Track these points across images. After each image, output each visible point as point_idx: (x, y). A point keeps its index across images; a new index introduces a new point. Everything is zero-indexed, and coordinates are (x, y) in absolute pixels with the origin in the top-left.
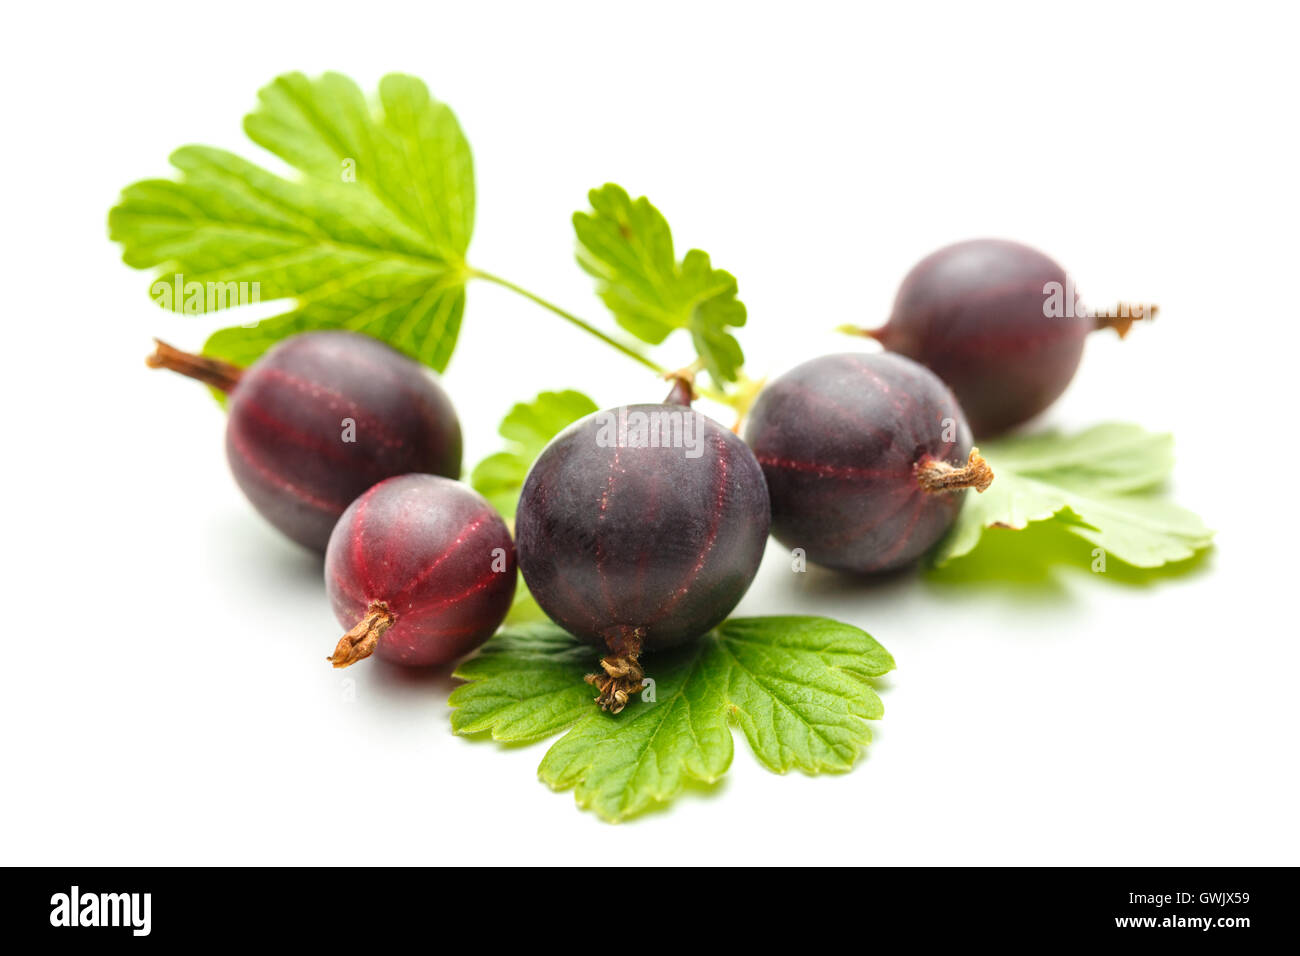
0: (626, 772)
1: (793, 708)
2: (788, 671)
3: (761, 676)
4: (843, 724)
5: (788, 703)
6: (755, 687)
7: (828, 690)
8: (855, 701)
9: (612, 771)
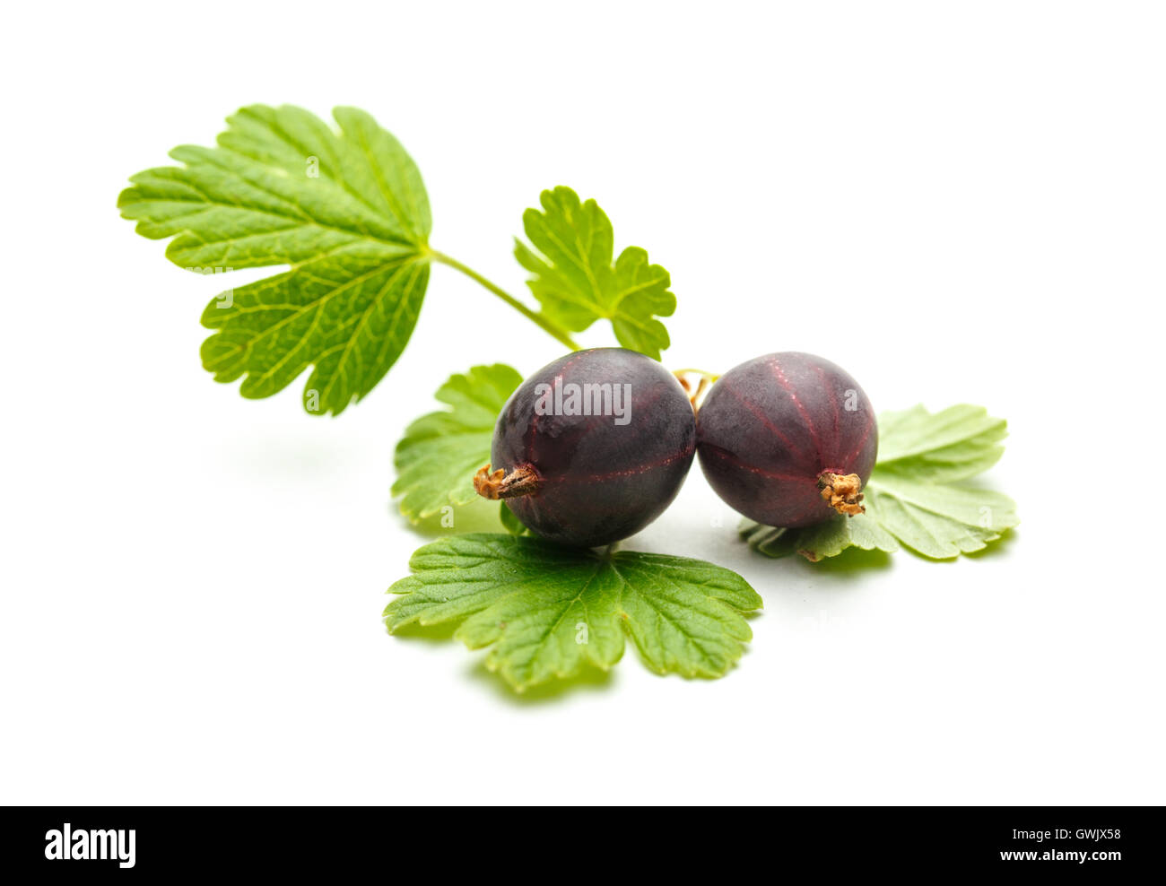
0: (533, 648)
1: (674, 623)
2: (673, 595)
3: (648, 596)
4: (718, 641)
5: (671, 618)
6: (643, 603)
7: (706, 614)
8: (728, 625)
9: (520, 646)
